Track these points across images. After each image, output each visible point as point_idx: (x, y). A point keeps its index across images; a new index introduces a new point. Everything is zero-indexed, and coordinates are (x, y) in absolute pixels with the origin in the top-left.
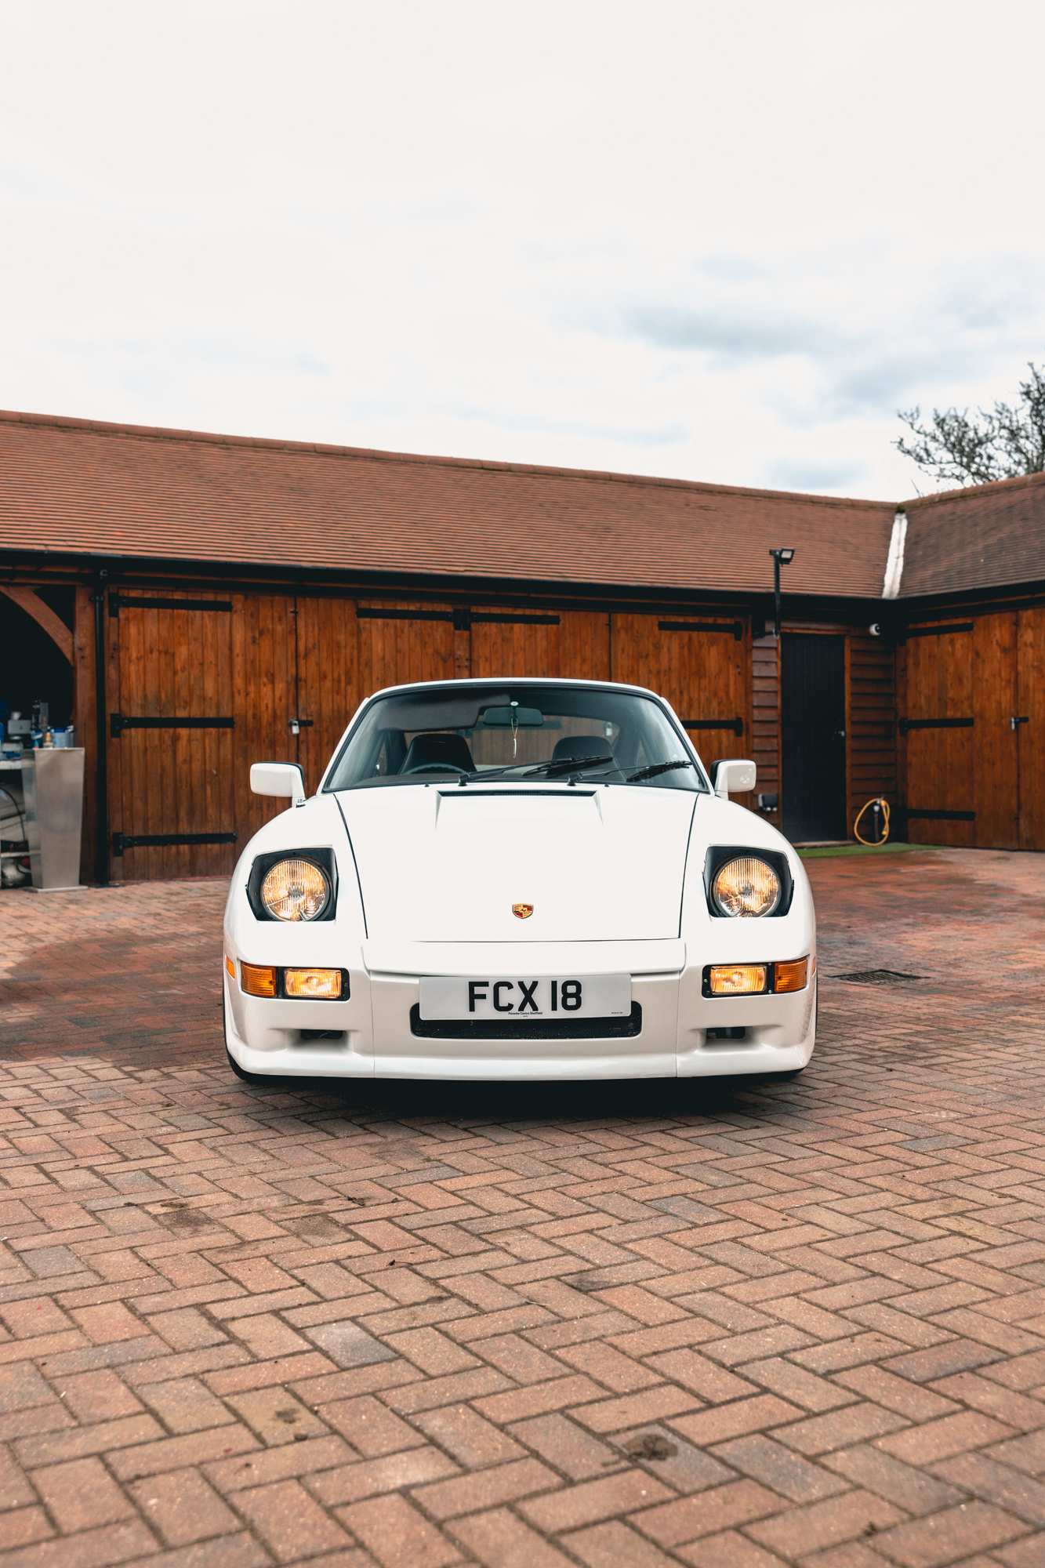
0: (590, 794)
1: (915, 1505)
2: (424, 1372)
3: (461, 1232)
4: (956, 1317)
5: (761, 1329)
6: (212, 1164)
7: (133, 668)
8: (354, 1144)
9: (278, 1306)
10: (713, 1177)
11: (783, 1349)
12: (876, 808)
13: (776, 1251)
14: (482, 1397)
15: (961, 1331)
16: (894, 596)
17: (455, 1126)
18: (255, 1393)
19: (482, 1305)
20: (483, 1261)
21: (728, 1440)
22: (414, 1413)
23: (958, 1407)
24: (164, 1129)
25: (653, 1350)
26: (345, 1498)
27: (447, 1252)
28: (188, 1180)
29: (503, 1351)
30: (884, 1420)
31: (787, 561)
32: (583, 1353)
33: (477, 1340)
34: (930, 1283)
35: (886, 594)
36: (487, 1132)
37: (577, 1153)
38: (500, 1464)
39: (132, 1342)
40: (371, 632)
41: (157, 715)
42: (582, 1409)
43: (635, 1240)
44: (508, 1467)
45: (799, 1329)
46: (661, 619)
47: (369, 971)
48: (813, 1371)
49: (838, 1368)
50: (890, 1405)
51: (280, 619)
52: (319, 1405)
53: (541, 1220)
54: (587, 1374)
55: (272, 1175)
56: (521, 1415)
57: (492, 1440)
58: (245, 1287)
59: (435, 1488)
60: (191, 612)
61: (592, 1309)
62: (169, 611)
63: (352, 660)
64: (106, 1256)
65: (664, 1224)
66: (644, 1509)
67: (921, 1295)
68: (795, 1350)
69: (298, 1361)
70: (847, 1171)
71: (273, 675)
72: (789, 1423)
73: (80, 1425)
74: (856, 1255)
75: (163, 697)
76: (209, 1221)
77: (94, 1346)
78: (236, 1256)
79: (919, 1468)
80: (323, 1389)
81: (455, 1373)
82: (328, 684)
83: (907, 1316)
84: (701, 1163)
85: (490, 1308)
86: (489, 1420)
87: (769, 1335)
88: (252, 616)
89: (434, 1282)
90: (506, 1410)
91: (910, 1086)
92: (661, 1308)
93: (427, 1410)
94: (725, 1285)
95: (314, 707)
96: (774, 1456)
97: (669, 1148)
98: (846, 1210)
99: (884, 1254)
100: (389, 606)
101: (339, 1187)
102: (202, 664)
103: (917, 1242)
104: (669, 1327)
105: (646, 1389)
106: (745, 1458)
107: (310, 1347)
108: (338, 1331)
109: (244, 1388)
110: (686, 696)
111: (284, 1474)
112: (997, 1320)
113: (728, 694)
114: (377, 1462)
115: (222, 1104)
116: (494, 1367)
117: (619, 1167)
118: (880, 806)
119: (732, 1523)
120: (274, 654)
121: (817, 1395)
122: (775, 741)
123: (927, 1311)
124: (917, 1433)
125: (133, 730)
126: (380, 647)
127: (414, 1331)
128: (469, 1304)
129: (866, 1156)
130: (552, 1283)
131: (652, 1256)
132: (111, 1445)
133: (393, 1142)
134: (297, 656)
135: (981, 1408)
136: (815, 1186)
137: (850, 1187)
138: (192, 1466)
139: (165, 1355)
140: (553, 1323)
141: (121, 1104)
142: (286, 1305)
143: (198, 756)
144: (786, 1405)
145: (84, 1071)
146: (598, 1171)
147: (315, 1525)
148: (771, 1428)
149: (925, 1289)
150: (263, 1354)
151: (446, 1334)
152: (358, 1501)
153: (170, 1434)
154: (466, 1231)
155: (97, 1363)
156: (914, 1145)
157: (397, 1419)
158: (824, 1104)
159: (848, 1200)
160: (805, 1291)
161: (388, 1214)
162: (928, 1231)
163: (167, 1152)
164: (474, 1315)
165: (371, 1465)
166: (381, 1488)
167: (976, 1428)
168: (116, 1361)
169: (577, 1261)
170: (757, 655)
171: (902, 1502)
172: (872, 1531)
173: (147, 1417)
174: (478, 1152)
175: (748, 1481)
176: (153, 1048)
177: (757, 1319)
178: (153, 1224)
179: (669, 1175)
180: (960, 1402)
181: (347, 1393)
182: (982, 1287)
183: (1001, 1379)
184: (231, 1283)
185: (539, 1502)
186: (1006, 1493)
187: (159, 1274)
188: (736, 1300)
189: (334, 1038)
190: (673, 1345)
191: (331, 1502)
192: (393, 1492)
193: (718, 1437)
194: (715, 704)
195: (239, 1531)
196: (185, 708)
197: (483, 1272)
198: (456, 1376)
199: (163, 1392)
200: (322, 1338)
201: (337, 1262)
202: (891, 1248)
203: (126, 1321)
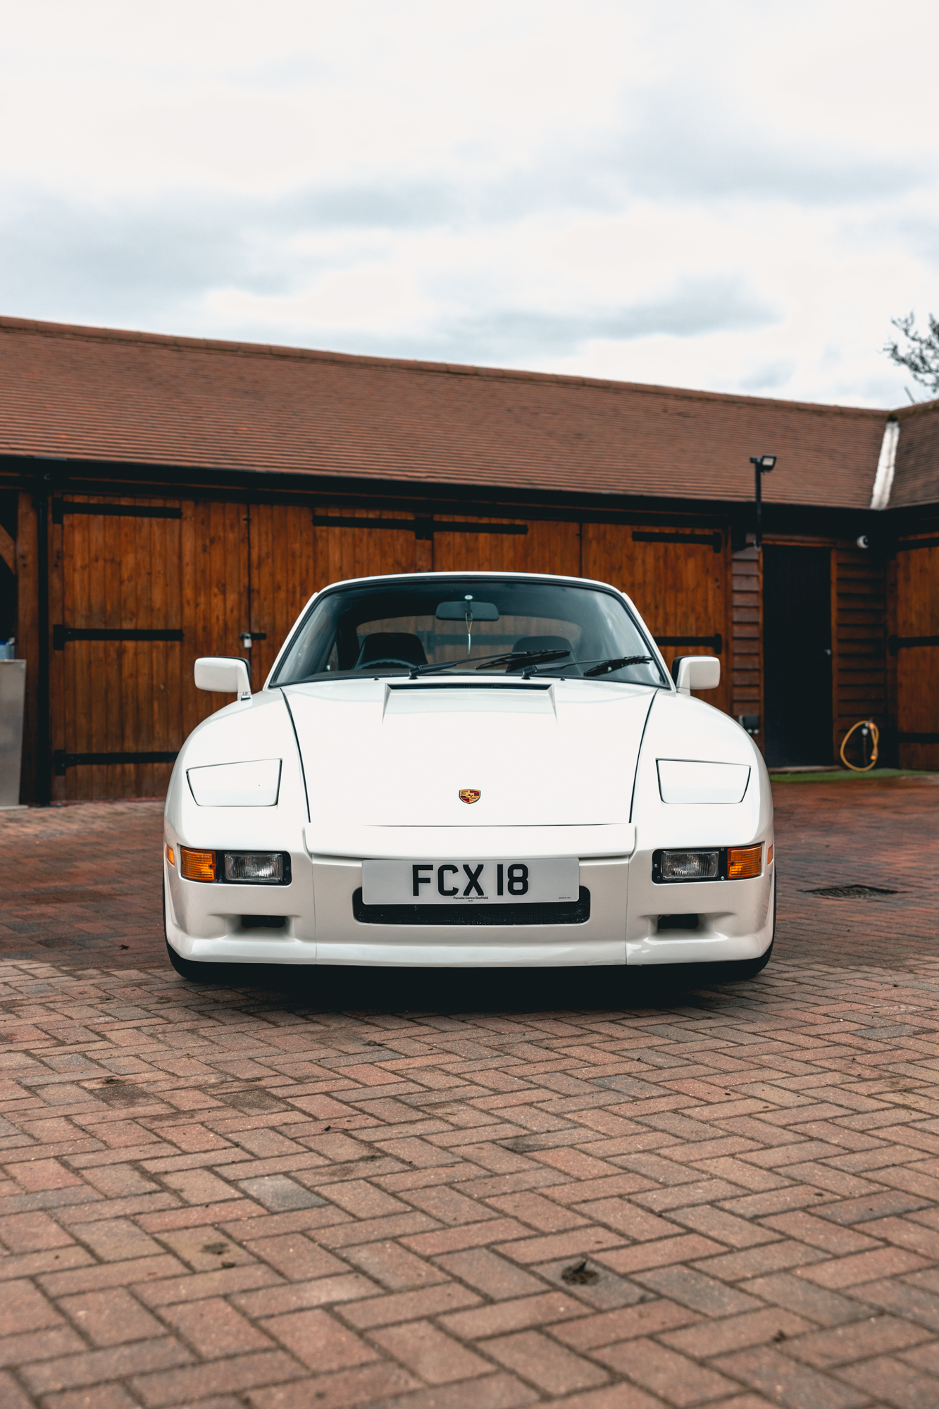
0: (545, 687)
1: (825, 1319)
2: (353, 1216)
3: (399, 1105)
4: (890, 1173)
5: (692, 1182)
6: (150, 1048)
7: (77, 577)
8: (294, 1032)
9: (212, 1163)
10: (659, 1060)
11: (713, 1198)
12: (865, 732)
13: (716, 1120)
14: (409, 1235)
15: (893, 1184)
16: (884, 507)
17: (400, 1017)
18: (185, 1231)
19: (415, 1163)
20: (419, 1128)
21: (649, 1270)
22: (342, 1247)
23: (880, 1243)
24: (102, 1018)
25: (583, 1198)
26: (269, 1312)
27: (384, 1121)
28: (124, 1061)
29: (433, 1199)
30: (805, 1254)
31: (769, 468)
32: (512, 1201)
33: (408, 1190)
34: (867, 1146)
35: (874, 504)
36: (432, 1022)
37: (522, 1039)
38: (423, 1287)
39: (65, 1190)
40: (327, 541)
41: (102, 627)
42: (507, 1245)
43: (574, 1111)
44: (430, 1290)
45: (730, 1183)
46: (636, 529)
47: (312, 855)
48: (741, 1216)
49: (766, 1213)
50: (813, 1242)
51: (232, 527)
52: (247, 1241)
53: (481, 1094)
54: (516, 1218)
55: (210, 1057)
56: (446, 1249)
57: (416, 1268)
58: (179, 1148)
59: (357, 1306)
60: (138, 519)
61: (525, 1166)
62: (116, 518)
63: (307, 571)
64: (41, 1123)
65: (605, 1098)
66: (560, 1322)
67: (857, 1156)
68: (724, 1199)
69: (230, 1206)
70: (798, 1055)
71: (224, 585)
72: (711, 1257)
73: (12, 1254)
74: (796, 1124)
75: (109, 608)
76: (145, 1095)
77: (27, 1193)
78: (171, 1123)
79: (836, 1291)
80: (252, 1228)
81: (384, 1216)
82: (282, 595)
83: (840, 1173)
84: (649, 1048)
85: (423, 1165)
86: (415, 1253)
87: (700, 1188)
88: (203, 523)
89: (369, 1144)
90: (433, 1246)
91: (872, 985)
92: (595, 1166)
93: (354, 1245)
94: (661, 1148)
95: (267, 620)
96: (693, 1282)
97: (617, 1035)
98: (792, 1087)
99: (825, 1123)
100: (347, 514)
101: (277, 1067)
102: (150, 574)
103: (859, 1113)
104: (600, 1181)
105: (573, 1229)
106: (664, 1283)
107: (241, 1195)
108: (270, 1183)
109: (175, 1227)
110: (661, 612)
111: (210, 1293)
112: (931, 1176)
113: (706, 608)
114: (302, 1285)
115: (161, 998)
116: (423, 1212)
117: (563, 1051)
118: (869, 729)
119: (645, 1332)
120: (225, 564)
121: (739, 1234)
122: (756, 659)
123: (861, 1168)
124: (837, 1264)
125: (77, 643)
126: (337, 557)
127: (346, 1184)
128: (403, 1162)
129: (819, 1042)
130: (487, 1146)
131: (589, 1124)
132: (42, 1270)
133: (335, 1030)
134: (250, 566)
135: (902, 1244)
136: (762, 1067)
137: (800, 1068)
138: (121, 1286)
139: (98, 1201)
140: (485, 1177)
141: (59, 998)
142: (219, 1162)
143: (145, 670)
144: (710, 1242)
145: (21, 970)
146: (543, 1054)
147: (239, 1332)
148: (693, 1260)
149: (863, 1151)
150: (194, 1201)
151: (378, 1186)
152: (282, 1314)
153: (100, 1261)
154: (404, 1103)
155: (29, 1207)
156: (870, 1034)
157: (324, 1252)
158: (781, 1000)
159: (795, 1079)
160: (741, 1153)
161: (326, 1089)
162: (873, 1104)
163: (104, 1038)
164: (406, 1171)
165: (296, 1287)
166: (305, 1304)
167: (895, 1260)
168: (48, 1205)
169: (514, 1128)
170: (737, 568)
171: (814, 1317)
172: (781, 1338)
173: (78, 1248)
174: (421, 1039)
175: (665, 1301)
176: (92, 950)
177: (689, 1175)
178: (88, 1097)
179: (615, 1058)
180: (884, 1240)
181: (276, 1232)
182: (919, 1149)
183: (926, 1222)
184: (165, 1145)
185: (458, 1317)
186: (916, 1310)
187: (94, 1137)
188: (671, 1160)
189: (275, 924)
190: (603, 1195)
191: (256, 1314)
192: (317, 1307)
193: (640, 1267)
194: (692, 620)
195: (164, 1336)
196: (131, 620)
197: (420, 1137)
198: (385, 1219)
199: (94, 1229)
200: (253, 1188)
201: (273, 1128)
202: (832, 1118)
203: (59, 1173)
